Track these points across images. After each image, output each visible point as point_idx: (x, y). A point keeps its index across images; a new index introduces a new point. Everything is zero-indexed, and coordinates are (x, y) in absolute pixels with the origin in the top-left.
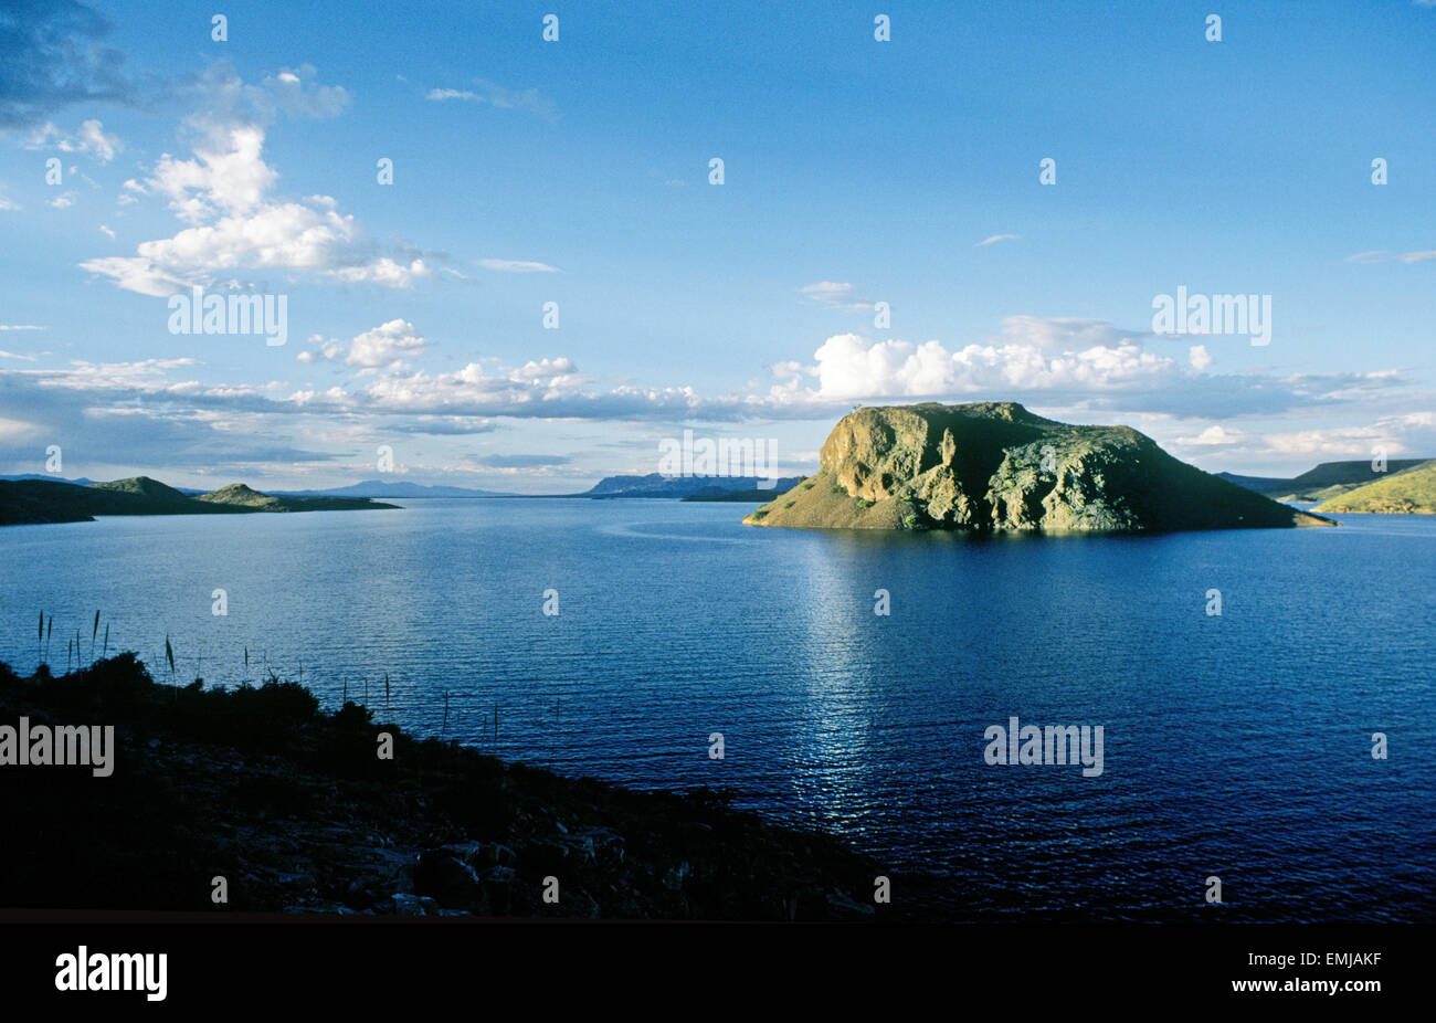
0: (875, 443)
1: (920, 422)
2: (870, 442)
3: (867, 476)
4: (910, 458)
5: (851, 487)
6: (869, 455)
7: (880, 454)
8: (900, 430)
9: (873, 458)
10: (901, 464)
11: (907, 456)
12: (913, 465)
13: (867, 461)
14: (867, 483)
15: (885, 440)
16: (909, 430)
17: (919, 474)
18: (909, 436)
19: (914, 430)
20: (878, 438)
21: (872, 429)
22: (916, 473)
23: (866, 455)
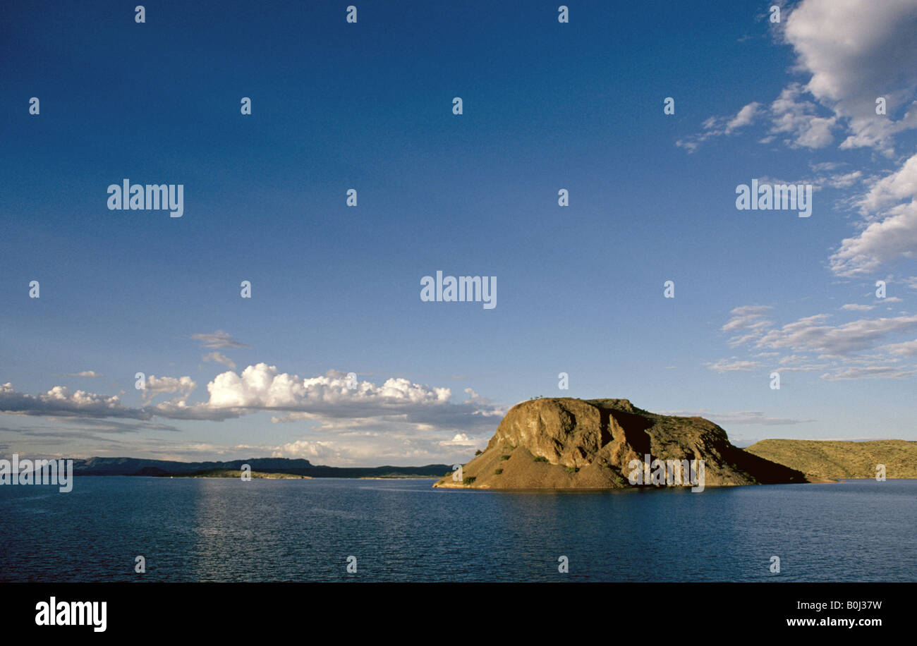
0: (564, 424)
1: (593, 410)
2: (559, 423)
3: (563, 449)
4: (593, 435)
5: (551, 458)
6: (559, 433)
7: (567, 432)
8: (579, 415)
9: (563, 435)
10: (588, 440)
11: (590, 434)
12: (596, 440)
13: (559, 437)
14: (565, 455)
15: (570, 422)
16: (587, 416)
17: (602, 447)
18: (587, 419)
19: (591, 416)
20: (565, 420)
21: (560, 414)
22: (599, 446)
23: (557, 433)
